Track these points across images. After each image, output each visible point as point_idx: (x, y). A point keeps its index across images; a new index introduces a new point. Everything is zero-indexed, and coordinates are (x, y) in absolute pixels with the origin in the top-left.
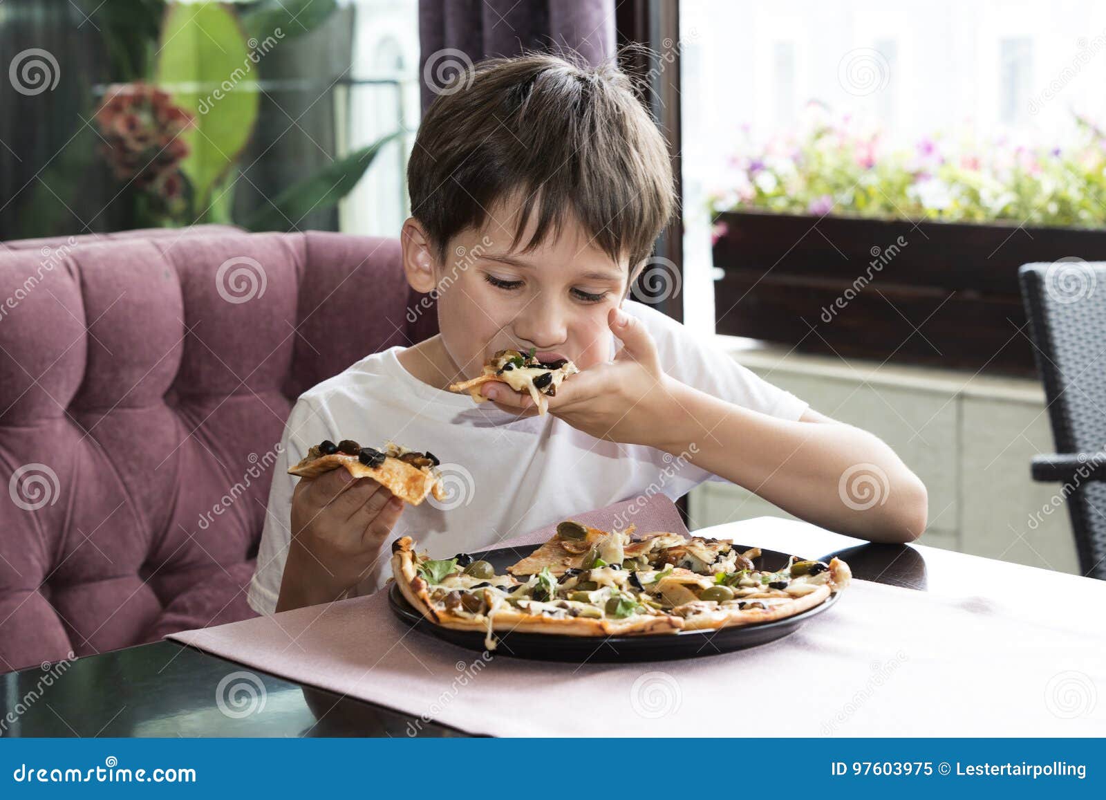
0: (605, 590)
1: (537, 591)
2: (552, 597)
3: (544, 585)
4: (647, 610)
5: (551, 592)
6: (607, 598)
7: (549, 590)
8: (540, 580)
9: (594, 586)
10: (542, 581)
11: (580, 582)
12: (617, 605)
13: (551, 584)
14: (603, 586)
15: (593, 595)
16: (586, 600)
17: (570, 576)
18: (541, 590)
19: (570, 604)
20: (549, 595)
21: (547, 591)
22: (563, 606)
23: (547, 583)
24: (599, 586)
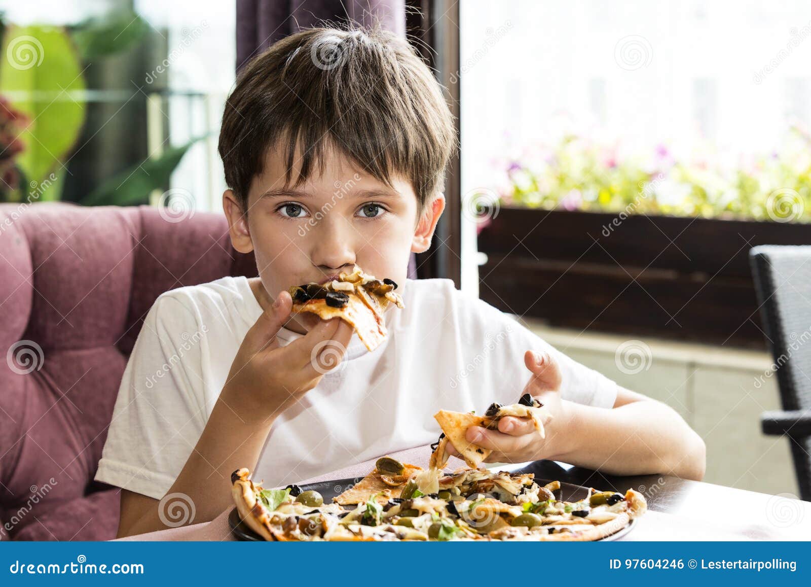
0: (426, 516)
1: (365, 518)
2: (378, 522)
3: (371, 512)
4: (467, 534)
5: (378, 518)
6: (429, 524)
7: (376, 516)
8: (368, 507)
9: (416, 513)
10: (370, 508)
11: (403, 509)
12: (439, 529)
13: (377, 511)
14: (424, 513)
15: (415, 521)
16: (410, 525)
17: (392, 505)
18: (368, 516)
19: (397, 528)
20: (375, 520)
21: (374, 517)
22: (390, 530)
23: (374, 510)
24: (421, 513)
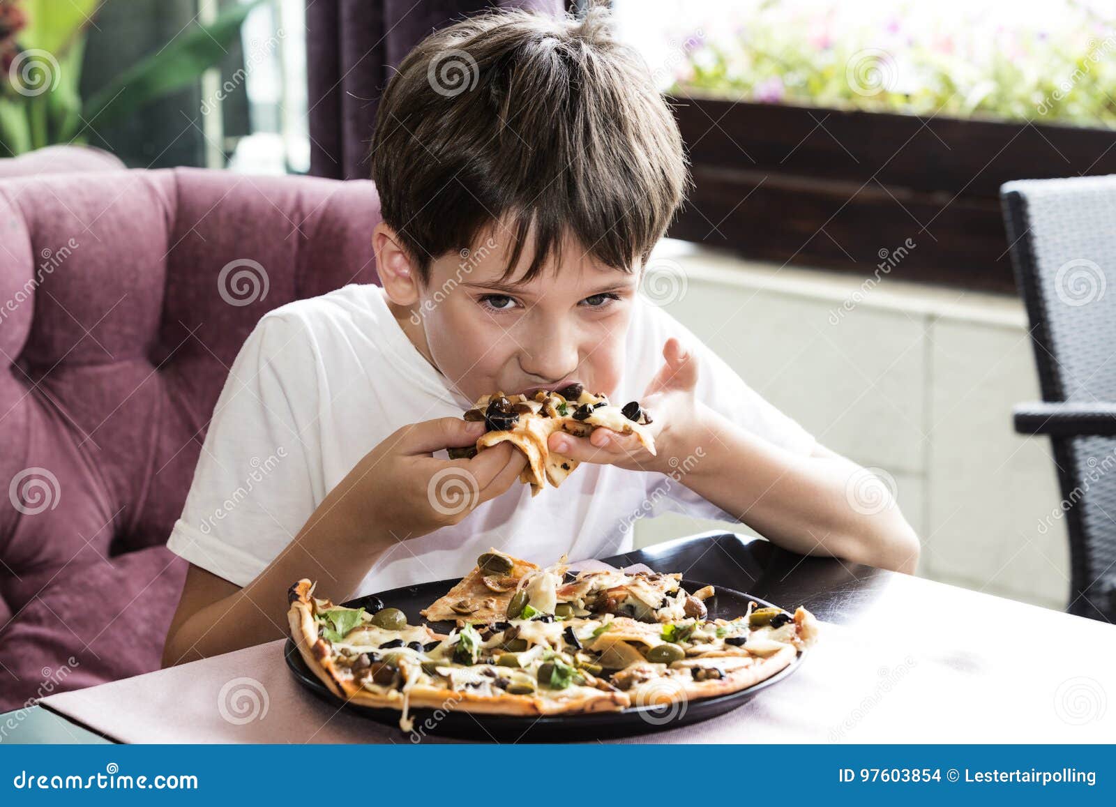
0: (536, 650)
1: (458, 651)
2: (475, 659)
3: (465, 645)
4: (586, 679)
5: (474, 653)
6: (540, 663)
7: (471, 651)
8: (461, 638)
9: (523, 645)
10: (464, 640)
11: (507, 639)
12: (551, 672)
13: (474, 644)
14: (533, 645)
15: (523, 658)
16: (513, 664)
17: (495, 632)
18: (462, 650)
19: (498, 670)
20: (471, 655)
21: (469, 652)
22: (489, 674)
23: (470, 643)
24: (529, 645)
